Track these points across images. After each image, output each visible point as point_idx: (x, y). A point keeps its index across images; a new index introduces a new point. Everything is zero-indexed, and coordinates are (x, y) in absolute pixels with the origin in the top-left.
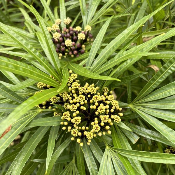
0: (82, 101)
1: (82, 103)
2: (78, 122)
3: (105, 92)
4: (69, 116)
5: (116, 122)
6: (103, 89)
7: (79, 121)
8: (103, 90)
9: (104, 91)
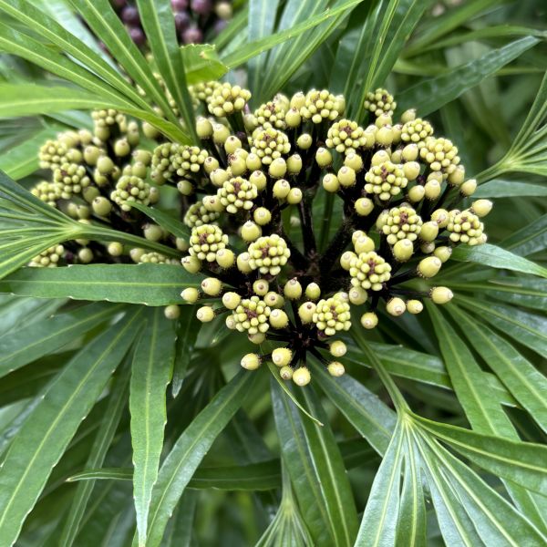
0: (276, 154)
1: (277, 166)
2: (275, 261)
3: (379, 112)
4: (222, 245)
5: (464, 238)
6: (368, 99)
7: (279, 256)
8: (367, 103)
9: (373, 107)
